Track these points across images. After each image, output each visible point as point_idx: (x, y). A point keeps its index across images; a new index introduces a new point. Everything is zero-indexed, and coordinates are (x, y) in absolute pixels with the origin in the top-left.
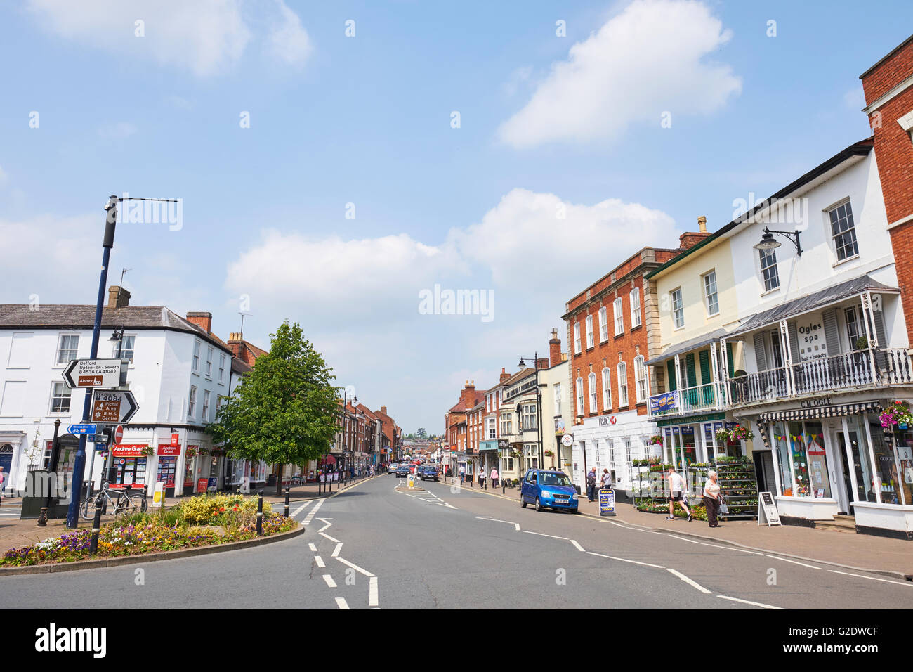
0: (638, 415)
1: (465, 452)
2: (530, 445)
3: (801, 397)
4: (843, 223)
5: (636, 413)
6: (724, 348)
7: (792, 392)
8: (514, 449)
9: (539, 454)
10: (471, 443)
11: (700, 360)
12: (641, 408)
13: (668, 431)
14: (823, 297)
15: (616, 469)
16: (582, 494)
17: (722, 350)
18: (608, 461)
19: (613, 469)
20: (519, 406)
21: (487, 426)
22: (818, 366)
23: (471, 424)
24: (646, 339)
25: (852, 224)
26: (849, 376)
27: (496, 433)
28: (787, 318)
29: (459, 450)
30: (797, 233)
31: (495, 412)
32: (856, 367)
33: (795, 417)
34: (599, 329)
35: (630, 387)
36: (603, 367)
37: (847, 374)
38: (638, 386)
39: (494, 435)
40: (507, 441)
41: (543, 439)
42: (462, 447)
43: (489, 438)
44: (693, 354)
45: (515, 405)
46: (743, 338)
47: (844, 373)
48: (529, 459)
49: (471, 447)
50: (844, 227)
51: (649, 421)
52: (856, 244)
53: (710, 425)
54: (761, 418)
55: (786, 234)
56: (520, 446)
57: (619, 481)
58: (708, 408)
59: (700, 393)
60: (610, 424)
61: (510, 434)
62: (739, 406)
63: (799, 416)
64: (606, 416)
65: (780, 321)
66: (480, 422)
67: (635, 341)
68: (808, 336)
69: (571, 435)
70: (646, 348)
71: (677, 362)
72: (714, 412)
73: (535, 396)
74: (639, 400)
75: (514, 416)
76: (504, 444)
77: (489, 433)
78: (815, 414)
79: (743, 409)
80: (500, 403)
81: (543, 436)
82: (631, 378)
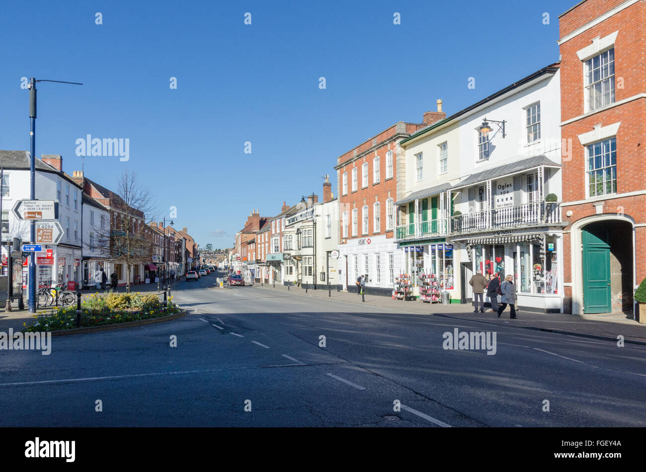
0: (387, 238)
1: (255, 262)
2: (307, 257)
3: (495, 230)
4: (534, 118)
5: (385, 236)
6: (449, 196)
7: (489, 227)
8: (294, 260)
9: (314, 263)
10: (259, 255)
11: (432, 203)
12: (389, 234)
13: (406, 249)
14: (515, 167)
15: (369, 274)
16: (344, 290)
17: (447, 197)
18: (364, 268)
19: (367, 273)
20: (298, 230)
21: (272, 244)
22: (507, 211)
23: (259, 242)
24: (395, 188)
25: (539, 119)
26: (525, 218)
27: (279, 249)
28: (492, 179)
29: (249, 260)
30: (504, 123)
31: (278, 233)
32: (529, 212)
33: (489, 242)
34: (362, 178)
35: (382, 219)
36: (363, 205)
37: (523, 216)
38: (387, 218)
39: (278, 250)
40: (289, 254)
41: (317, 253)
42: (251, 257)
43: (274, 252)
44: (427, 199)
45: (295, 229)
46: (461, 190)
47: (522, 216)
48: (306, 267)
49: (259, 259)
50: (534, 121)
51: (394, 243)
52: (539, 133)
53: (435, 246)
54: (468, 242)
55: (497, 123)
56: (299, 258)
57: (371, 281)
58: (435, 235)
59: (430, 225)
60: (367, 243)
61: (291, 250)
62: (456, 234)
63: (492, 241)
64: (363, 239)
65: (487, 181)
66: (267, 240)
67: (388, 188)
68: (503, 191)
69: (337, 251)
70: (396, 193)
71: (417, 204)
72: (439, 238)
73: (312, 223)
74: (388, 229)
75: (295, 237)
76: (286, 256)
77: (274, 249)
78: (501, 241)
79: (457, 236)
80: (283, 227)
81: (317, 251)
82: (383, 212)
